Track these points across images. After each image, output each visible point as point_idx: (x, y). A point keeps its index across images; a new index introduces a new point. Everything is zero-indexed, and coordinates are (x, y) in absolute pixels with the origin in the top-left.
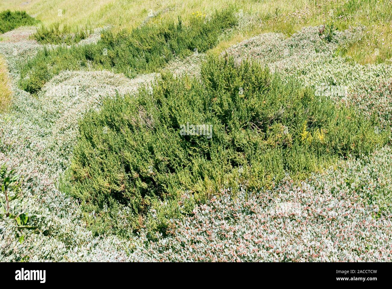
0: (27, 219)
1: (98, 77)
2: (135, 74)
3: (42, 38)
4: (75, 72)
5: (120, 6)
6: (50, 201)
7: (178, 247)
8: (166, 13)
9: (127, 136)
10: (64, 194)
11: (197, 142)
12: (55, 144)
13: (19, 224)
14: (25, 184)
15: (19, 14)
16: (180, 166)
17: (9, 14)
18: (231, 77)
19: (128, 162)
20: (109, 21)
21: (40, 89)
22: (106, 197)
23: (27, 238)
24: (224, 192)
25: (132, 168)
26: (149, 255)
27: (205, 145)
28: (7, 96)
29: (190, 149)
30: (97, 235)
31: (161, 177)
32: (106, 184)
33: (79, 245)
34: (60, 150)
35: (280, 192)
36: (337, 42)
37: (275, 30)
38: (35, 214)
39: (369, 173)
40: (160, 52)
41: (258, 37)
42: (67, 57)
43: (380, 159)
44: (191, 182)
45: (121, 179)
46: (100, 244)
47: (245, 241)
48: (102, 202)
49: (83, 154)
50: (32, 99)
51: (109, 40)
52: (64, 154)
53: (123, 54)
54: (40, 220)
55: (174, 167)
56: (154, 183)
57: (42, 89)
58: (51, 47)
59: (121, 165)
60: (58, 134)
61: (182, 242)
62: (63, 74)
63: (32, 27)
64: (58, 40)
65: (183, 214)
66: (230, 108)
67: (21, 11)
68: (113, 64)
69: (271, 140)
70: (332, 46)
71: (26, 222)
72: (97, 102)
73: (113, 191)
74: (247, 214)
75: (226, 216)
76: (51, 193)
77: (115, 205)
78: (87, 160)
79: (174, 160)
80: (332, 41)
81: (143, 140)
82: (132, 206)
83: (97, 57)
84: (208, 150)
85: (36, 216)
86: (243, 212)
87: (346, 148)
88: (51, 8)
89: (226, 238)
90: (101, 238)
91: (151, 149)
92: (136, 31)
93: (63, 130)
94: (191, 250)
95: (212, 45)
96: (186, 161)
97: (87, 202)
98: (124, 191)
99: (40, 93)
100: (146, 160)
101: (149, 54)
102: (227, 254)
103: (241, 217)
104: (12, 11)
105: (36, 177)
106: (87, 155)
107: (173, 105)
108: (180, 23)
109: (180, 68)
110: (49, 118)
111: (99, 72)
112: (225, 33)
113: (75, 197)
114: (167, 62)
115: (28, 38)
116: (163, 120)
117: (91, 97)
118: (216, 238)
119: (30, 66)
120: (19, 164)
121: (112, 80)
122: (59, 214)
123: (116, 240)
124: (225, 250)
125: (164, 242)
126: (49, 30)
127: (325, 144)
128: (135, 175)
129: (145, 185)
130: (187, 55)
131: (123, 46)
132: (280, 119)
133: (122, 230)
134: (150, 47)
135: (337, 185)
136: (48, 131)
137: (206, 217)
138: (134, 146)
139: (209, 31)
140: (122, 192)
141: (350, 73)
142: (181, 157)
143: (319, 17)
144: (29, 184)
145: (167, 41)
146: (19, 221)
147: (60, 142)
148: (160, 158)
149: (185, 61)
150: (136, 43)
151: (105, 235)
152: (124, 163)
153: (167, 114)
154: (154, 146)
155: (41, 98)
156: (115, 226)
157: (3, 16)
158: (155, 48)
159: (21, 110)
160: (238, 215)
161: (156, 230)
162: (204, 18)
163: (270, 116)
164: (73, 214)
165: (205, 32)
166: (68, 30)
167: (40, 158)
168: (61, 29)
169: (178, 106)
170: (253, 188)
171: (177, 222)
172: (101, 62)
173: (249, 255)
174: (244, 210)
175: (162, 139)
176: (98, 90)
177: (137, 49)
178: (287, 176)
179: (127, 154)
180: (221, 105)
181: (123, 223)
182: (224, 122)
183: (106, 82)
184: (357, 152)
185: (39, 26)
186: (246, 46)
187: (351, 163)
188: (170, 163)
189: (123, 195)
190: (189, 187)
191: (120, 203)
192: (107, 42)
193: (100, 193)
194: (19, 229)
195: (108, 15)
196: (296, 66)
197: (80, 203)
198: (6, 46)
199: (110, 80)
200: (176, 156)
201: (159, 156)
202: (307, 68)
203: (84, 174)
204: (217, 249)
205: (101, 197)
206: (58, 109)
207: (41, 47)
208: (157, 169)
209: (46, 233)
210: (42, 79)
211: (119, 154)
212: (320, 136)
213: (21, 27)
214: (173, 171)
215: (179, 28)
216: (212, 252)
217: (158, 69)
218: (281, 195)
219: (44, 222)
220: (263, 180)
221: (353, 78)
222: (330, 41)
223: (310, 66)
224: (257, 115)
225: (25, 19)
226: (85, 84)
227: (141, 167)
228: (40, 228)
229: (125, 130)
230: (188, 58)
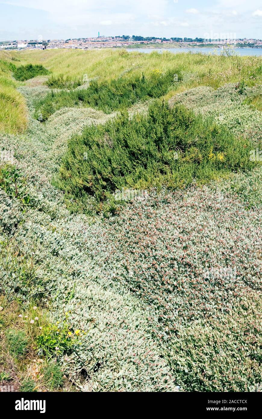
0: (29, 201)
1: (85, 113)
2: (110, 111)
3: (51, 84)
4: (70, 108)
5: (106, 63)
6: (45, 191)
7: (121, 222)
8: (136, 70)
9: (95, 152)
10: (54, 187)
11: (139, 157)
12: (53, 156)
13: (24, 203)
14: (30, 179)
15: (37, 67)
16: (127, 172)
17: (31, 66)
18: (165, 115)
19: (95, 168)
20: (98, 74)
21: (47, 119)
22: (80, 190)
23: (27, 212)
24: (152, 189)
25: (97, 172)
26: (103, 227)
27: (144, 159)
28: (24, 123)
29: (135, 161)
30: (72, 213)
31: (115, 178)
32: (81, 182)
33: (60, 219)
34: (56, 160)
35: (188, 191)
36: (246, 94)
37: (208, 84)
38: (34, 198)
39: (249, 182)
40: (129, 97)
41: (194, 89)
42: (66, 97)
43: (257, 174)
44: (133, 182)
45: (90, 179)
46: (73, 219)
47: (161, 220)
48: (78, 193)
49: (68, 162)
50: (42, 125)
51: (95, 87)
52: (59, 162)
53: (103, 97)
54: (37, 202)
55: (124, 173)
56: (111, 183)
57: (48, 119)
58: (57, 91)
59: (90, 170)
60: (55, 149)
61: (123, 219)
62: (63, 109)
63: (46, 76)
64: (62, 86)
65: (126, 202)
66: (161, 136)
67: (39, 65)
68: (97, 104)
69: (188, 158)
70: (242, 97)
71: (28, 203)
72: (81, 129)
73: (84, 186)
74: (166, 204)
75: (152, 204)
76: (46, 186)
77: (86, 195)
78: (70, 166)
79: (124, 168)
80: (243, 94)
81: (105, 154)
82: (96, 196)
83: (86, 99)
84: (146, 163)
85: (34, 199)
86: (163, 202)
87: (237, 165)
88: (60, 63)
89: (150, 218)
90: (75, 215)
91: (110, 160)
92: (113, 82)
93: (58, 147)
94: (128, 224)
95: (164, 93)
96: (131, 169)
97: (69, 193)
98: (92, 187)
99: (47, 122)
100: (106, 167)
101: (121, 98)
102: (149, 227)
103: (161, 206)
104: (34, 65)
105: (37, 176)
106: (70, 163)
107: (126, 133)
108: (143, 77)
109: (141, 108)
110: (51, 138)
111: (86, 109)
112: (174, 85)
113: (61, 189)
114: (133, 104)
115: (42, 84)
116: (119, 142)
117: (78, 126)
118: (144, 218)
119: (42, 103)
120: (26, 167)
121: (94, 115)
122: (50, 199)
123: (85, 217)
124: (148, 225)
125: (112, 219)
126: (57, 79)
127: (224, 163)
128: (99, 176)
129: (105, 183)
130: (146, 99)
131: (103, 91)
132: (195, 145)
133: (89, 211)
134: (122, 93)
135: (225, 188)
136: (50, 147)
137: (140, 205)
138: (99, 158)
139: (163, 83)
140: (90, 187)
141: (251, 116)
142: (128, 166)
143: (237, 77)
144: (32, 179)
145: (133, 89)
146: (24, 202)
147: (56, 155)
148: (115, 166)
149: (145, 103)
150: (113, 90)
151: (77, 213)
152: (93, 169)
153: (122, 138)
154: (112, 158)
155: (47, 126)
156: (85, 208)
157: (27, 68)
158: (125, 94)
159: (33, 133)
160: (160, 204)
161: (108, 211)
162: (161, 74)
163: (188, 142)
164: (59, 200)
165: (160, 83)
166: (69, 79)
167: (41, 164)
168: (65, 78)
169: (129, 133)
170: (171, 187)
171: (122, 207)
172: (88, 102)
173: (162, 228)
174: (164, 201)
175: (117, 154)
176: (84, 121)
177: (114, 94)
178: (194, 181)
179: (94, 163)
180: (156, 134)
181: (90, 207)
182: (157, 145)
183: (90, 116)
184: (244, 169)
185: (50, 76)
186: (186, 94)
187: (239, 175)
188: (121, 170)
189: (91, 189)
190: (132, 185)
191: (89, 194)
192: (93, 88)
193: (76, 187)
194: (24, 206)
195: (98, 69)
196: (216, 110)
197: (64, 193)
198: (27, 89)
199: (93, 114)
200: (126, 166)
201: (114, 165)
202: (223, 112)
203: (68, 175)
204: (144, 224)
205: (77, 190)
206: (57, 133)
207: (49, 90)
208: (113, 173)
209: (40, 210)
210: (48, 112)
211: (90, 163)
212: (221, 157)
213: (39, 76)
214: (123, 175)
215: (143, 80)
216: (141, 226)
217: (126, 108)
218: (188, 193)
219: (39, 203)
220: (177, 183)
221: (252, 120)
222: (241, 94)
223: (225, 110)
224: (181, 141)
225: (42, 71)
226: (75, 117)
227: (103, 171)
228: (37, 207)
229: (94, 147)
230: (147, 101)
